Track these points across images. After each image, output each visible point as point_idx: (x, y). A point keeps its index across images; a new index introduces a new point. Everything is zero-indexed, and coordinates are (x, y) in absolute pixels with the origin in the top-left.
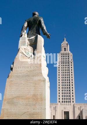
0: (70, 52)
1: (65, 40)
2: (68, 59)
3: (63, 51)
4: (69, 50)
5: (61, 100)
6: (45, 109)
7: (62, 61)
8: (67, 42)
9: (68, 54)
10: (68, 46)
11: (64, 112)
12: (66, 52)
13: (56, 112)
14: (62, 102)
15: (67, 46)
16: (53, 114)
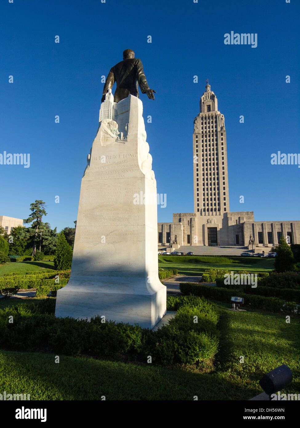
0: (219, 113)
1: (209, 88)
2: (216, 127)
3: (205, 113)
4: (216, 109)
5: (201, 207)
6: (145, 225)
7: (202, 132)
8: (213, 93)
9: (214, 116)
10: (216, 100)
11: (208, 228)
12: (210, 113)
13: (193, 229)
14: (203, 211)
15: (214, 101)
16: (186, 232)
